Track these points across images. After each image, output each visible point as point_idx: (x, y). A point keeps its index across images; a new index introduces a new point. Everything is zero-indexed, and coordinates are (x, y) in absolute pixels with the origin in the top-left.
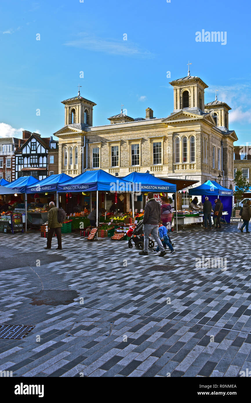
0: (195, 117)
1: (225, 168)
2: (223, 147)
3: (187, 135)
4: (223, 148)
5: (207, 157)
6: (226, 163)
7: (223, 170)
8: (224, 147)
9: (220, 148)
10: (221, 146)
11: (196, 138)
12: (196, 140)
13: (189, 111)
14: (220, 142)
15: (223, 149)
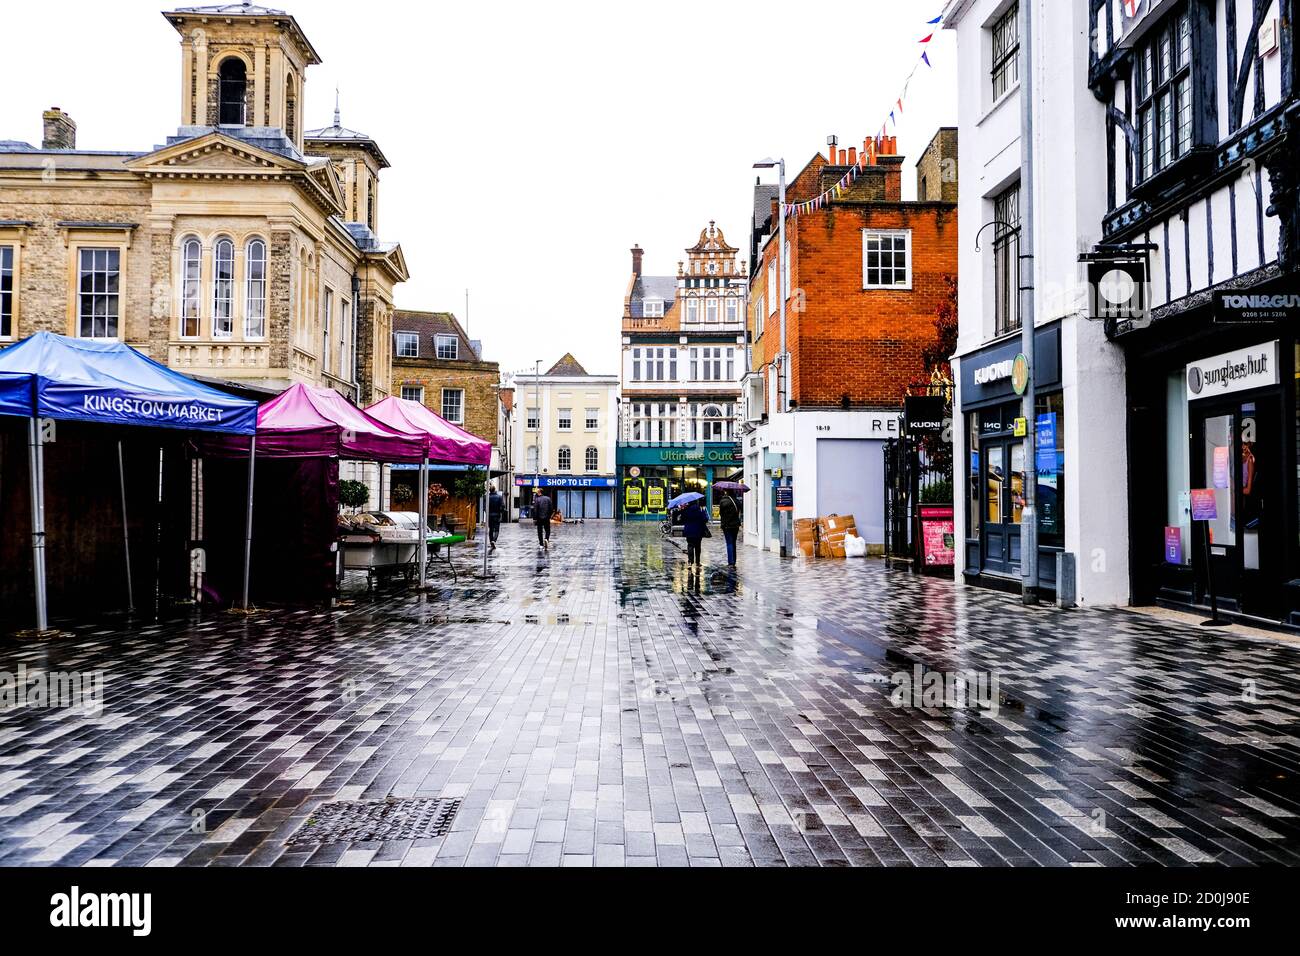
0: (271, 164)
1: (364, 374)
2: (358, 297)
3: (239, 230)
4: (358, 301)
5: (310, 326)
6: (367, 356)
7: (358, 380)
8: (362, 298)
9: (350, 301)
10: (353, 294)
11: (273, 245)
12: (274, 253)
13: (248, 140)
14: (349, 279)
15: (358, 305)
